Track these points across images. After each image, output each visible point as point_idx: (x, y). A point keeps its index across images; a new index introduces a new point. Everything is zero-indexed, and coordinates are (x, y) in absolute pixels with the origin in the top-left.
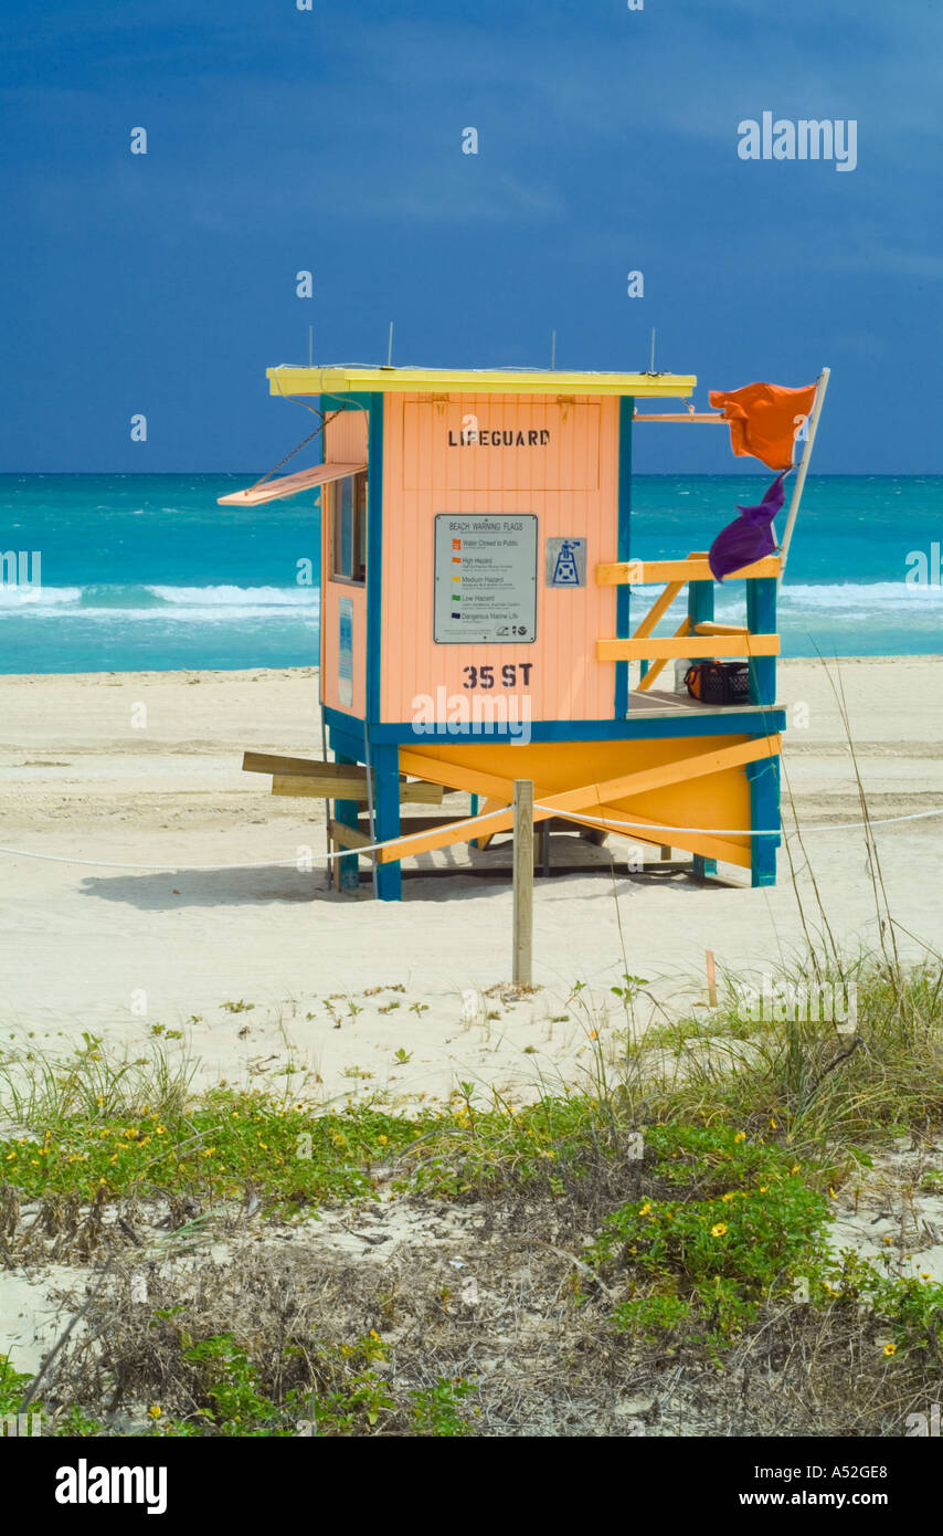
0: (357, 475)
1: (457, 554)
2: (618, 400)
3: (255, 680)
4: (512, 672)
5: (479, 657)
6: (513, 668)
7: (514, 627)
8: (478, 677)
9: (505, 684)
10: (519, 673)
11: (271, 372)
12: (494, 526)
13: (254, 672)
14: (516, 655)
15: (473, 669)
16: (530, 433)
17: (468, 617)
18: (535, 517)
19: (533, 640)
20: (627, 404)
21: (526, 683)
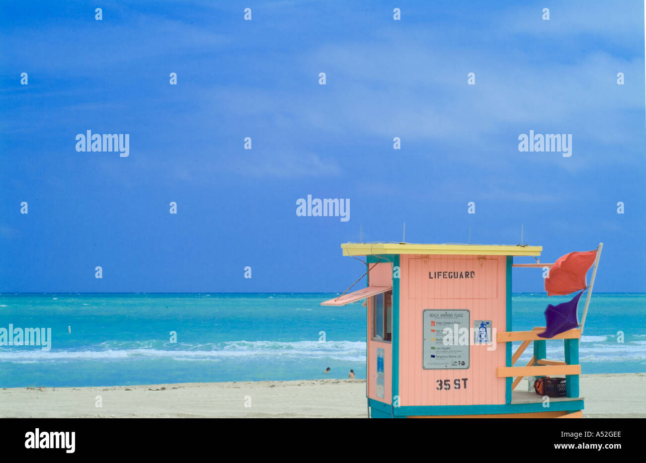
0: (385, 293)
1: (433, 328)
2: (505, 258)
3: (299, 385)
4: (459, 382)
5: (444, 375)
6: (459, 380)
7: (459, 362)
8: (443, 384)
9: (455, 388)
10: (462, 383)
11: (343, 246)
12: (450, 315)
13: (298, 382)
14: (460, 374)
15: (441, 381)
16: (466, 273)
17: (438, 357)
18: (468, 311)
19: (468, 368)
20: (509, 260)
21: (465, 387)
